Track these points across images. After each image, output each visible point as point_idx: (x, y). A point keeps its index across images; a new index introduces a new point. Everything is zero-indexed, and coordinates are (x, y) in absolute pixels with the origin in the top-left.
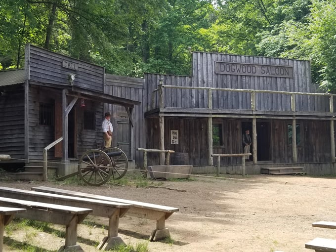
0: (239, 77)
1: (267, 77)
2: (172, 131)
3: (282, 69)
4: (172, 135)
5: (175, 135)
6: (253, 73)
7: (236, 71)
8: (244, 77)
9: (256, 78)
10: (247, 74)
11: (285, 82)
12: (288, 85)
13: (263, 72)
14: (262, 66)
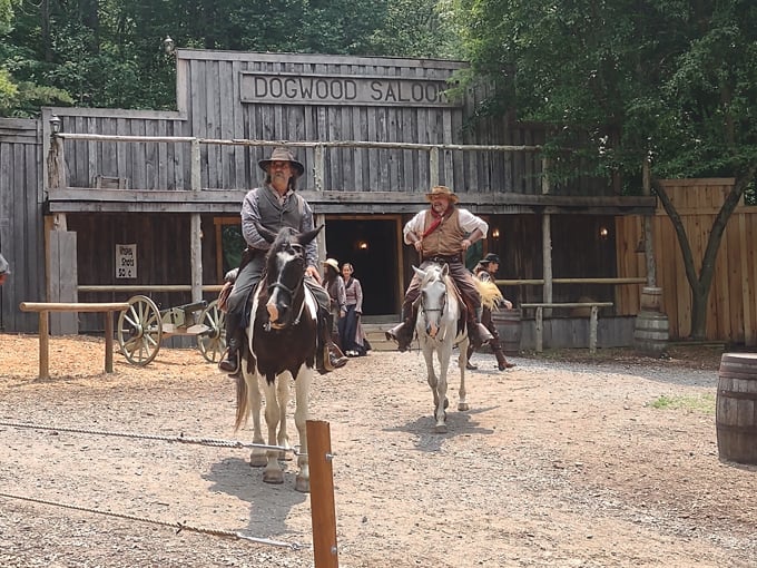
0: (308, 111)
1: (387, 108)
2: (118, 246)
3: (429, 88)
4: (119, 258)
5: (128, 257)
6: (346, 98)
7: (299, 93)
8: (323, 109)
9: (357, 112)
10: (330, 100)
11: (439, 119)
12: (447, 127)
13: (377, 95)
14: (375, 81)
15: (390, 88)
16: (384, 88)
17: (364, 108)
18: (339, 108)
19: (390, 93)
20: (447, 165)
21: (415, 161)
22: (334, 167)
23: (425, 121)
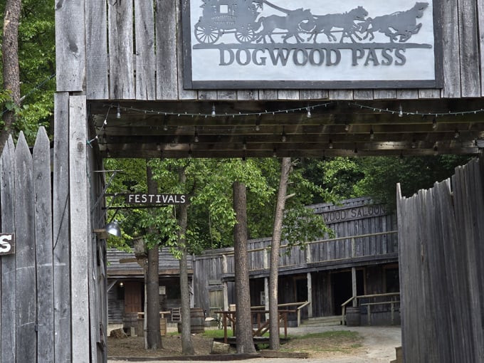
1: (358, 220)
3: (376, 208)
6: (342, 218)
9: (346, 224)
10: (335, 221)
11: (380, 222)
12: (384, 224)
13: (354, 215)
14: (353, 209)
15: (359, 211)
16: (357, 212)
17: (349, 222)
18: (339, 223)
19: (359, 213)
20: (384, 242)
21: (370, 242)
22: (338, 250)
23: (374, 223)
